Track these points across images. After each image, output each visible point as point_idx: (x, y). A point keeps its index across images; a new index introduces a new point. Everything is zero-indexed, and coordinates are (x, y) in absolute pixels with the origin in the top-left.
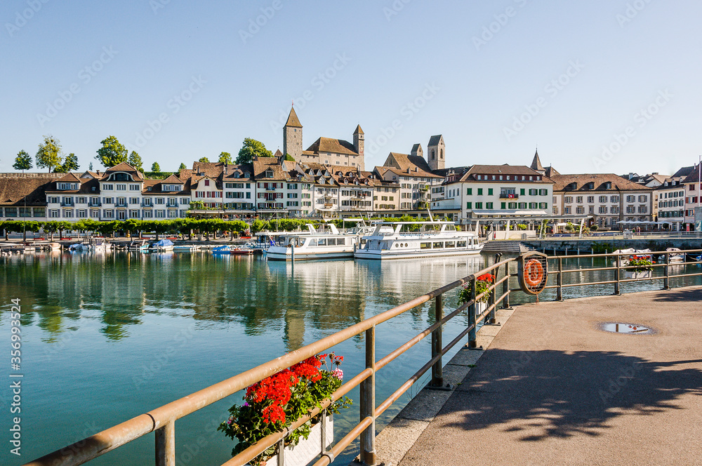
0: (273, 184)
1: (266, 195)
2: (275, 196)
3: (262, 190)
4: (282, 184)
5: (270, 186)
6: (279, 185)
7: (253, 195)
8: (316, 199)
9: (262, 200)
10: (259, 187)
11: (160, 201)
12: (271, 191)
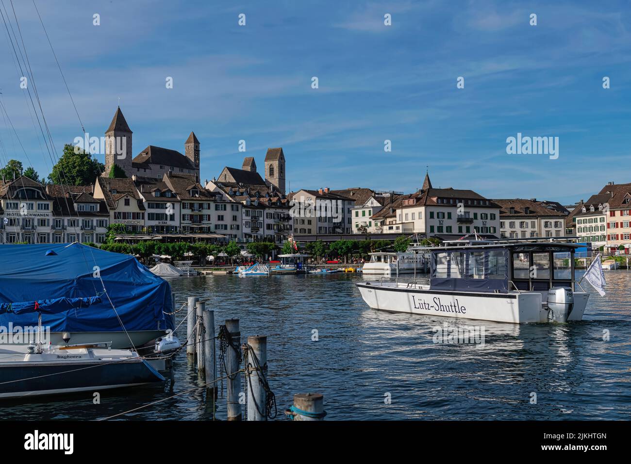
0: (199, 204)
1: (192, 217)
2: (201, 217)
3: (187, 212)
4: (209, 204)
5: (196, 206)
6: (205, 206)
7: (177, 217)
8: (244, 222)
9: (187, 223)
10: (183, 208)
11: (73, 224)
12: (196, 213)
